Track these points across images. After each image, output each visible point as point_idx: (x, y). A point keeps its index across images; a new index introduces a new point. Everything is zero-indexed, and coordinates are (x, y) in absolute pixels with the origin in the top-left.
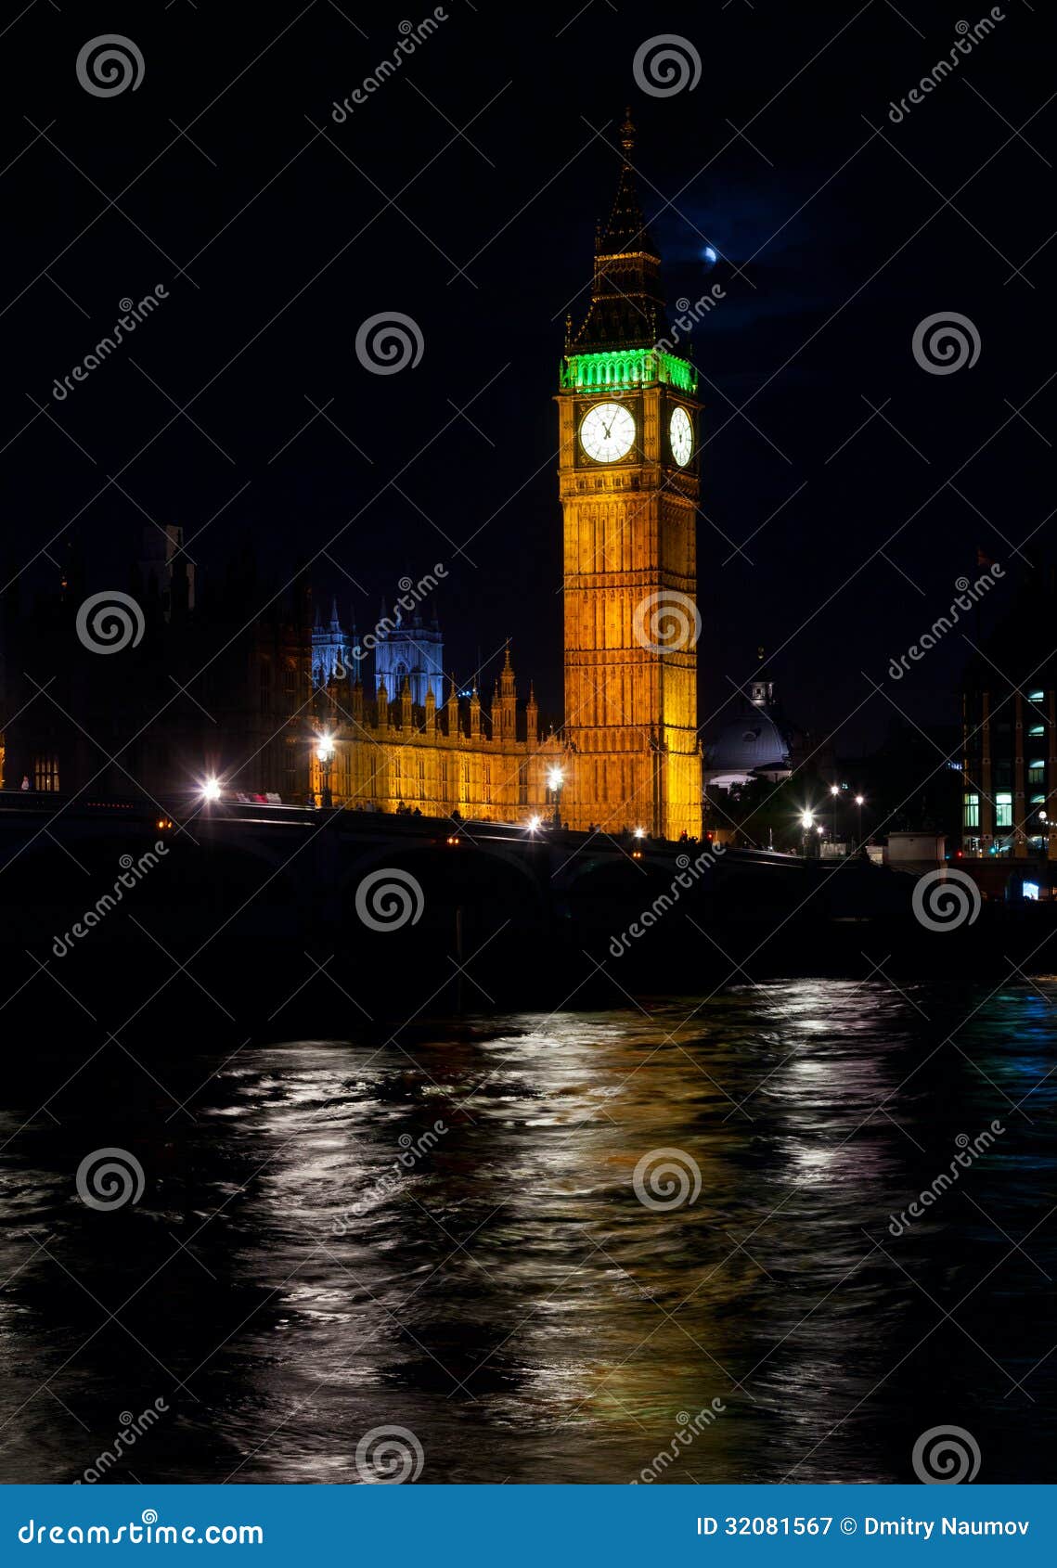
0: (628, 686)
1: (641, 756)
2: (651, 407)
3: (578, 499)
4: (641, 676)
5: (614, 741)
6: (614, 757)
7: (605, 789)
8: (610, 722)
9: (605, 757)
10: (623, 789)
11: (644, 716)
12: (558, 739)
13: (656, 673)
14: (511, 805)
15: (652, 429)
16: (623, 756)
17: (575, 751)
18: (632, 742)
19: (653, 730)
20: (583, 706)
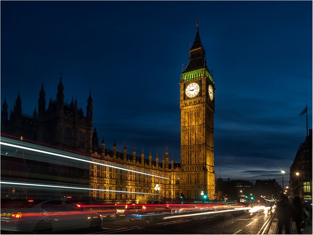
0: (197, 154)
1: (200, 172)
2: (204, 82)
3: (185, 108)
4: (200, 151)
5: (193, 168)
6: (193, 173)
7: (191, 181)
8: (192, 164)
9: (191, 173)
10: (196, 180)
11: (201, 162)
12: (179, 168)
13: (205, 150)
14: (167, 184)
15: (204, 88)
16: (196, 172)
17: (183, 171)
18: (198, 168)
19: (204, 165)
20: (185, 159)
